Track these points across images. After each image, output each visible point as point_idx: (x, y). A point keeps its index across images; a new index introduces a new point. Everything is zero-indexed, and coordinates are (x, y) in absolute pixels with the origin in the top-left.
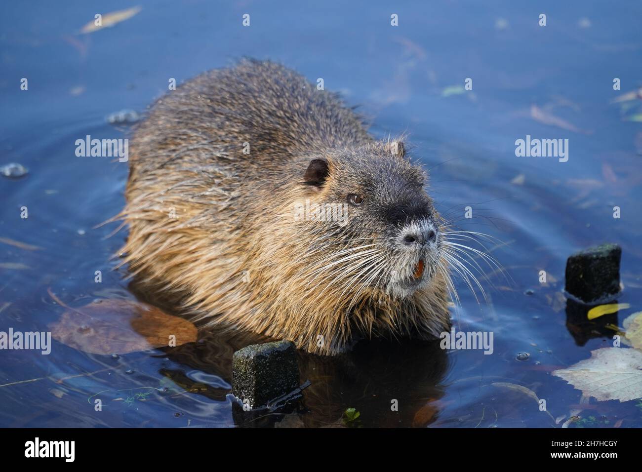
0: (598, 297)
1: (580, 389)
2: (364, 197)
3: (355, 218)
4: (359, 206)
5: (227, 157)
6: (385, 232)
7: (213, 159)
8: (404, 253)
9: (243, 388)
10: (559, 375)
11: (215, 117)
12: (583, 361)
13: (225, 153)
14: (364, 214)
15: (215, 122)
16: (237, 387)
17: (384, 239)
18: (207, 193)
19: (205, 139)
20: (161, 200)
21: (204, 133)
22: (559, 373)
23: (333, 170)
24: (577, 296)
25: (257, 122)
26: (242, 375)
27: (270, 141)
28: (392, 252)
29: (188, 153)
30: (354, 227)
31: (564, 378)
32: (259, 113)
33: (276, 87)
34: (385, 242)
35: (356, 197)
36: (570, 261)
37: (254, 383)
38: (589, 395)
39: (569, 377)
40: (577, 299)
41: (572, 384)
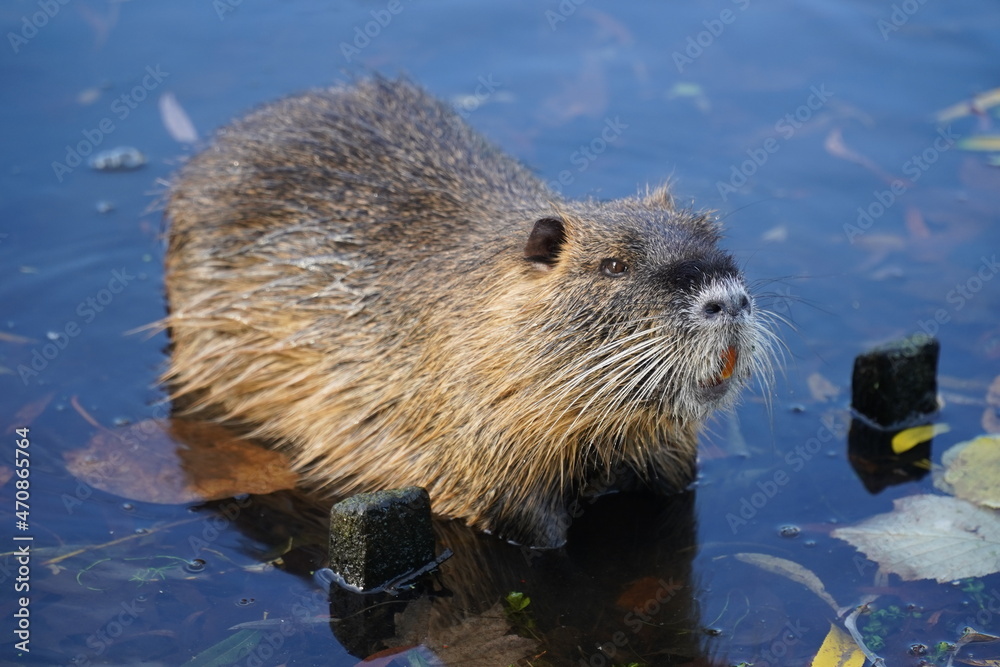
0: (902, 418)
1: (875, 559)
2: (629, 261)
3: (618, 294)
4: (621, 276)
5: (353, 242)
6: (671, 305)
7: (328, 246)
8: (704, 333)
9: (346, 562)
10: (843, 537)
11: (329, 184)
12: (882, 516)
13: (349, 236)
14: (632, 286)
15: (331, 192)
16: (337, 560)
17: (669, 316)
18: (323, 294)
19: (315, 218)
20: (243, 306)
21: (311, 208)
22: (842, 533)
23: (572, 231)
24: (870, 416)
25: (395, 187)
26: (345, 541)
27: (419, 210)
28: (687, 333)
29: (286, 237)
30: (618, 309)
31: (852, 542)
32: (397, 175)
33: (419, 136)
34: (673, 319)
35: (614, 264)
36: (860, 363)
37: (364, 553)
38: (889, 570)
39: (859, 540)
40: (870, 423)
41: (864, 552)
